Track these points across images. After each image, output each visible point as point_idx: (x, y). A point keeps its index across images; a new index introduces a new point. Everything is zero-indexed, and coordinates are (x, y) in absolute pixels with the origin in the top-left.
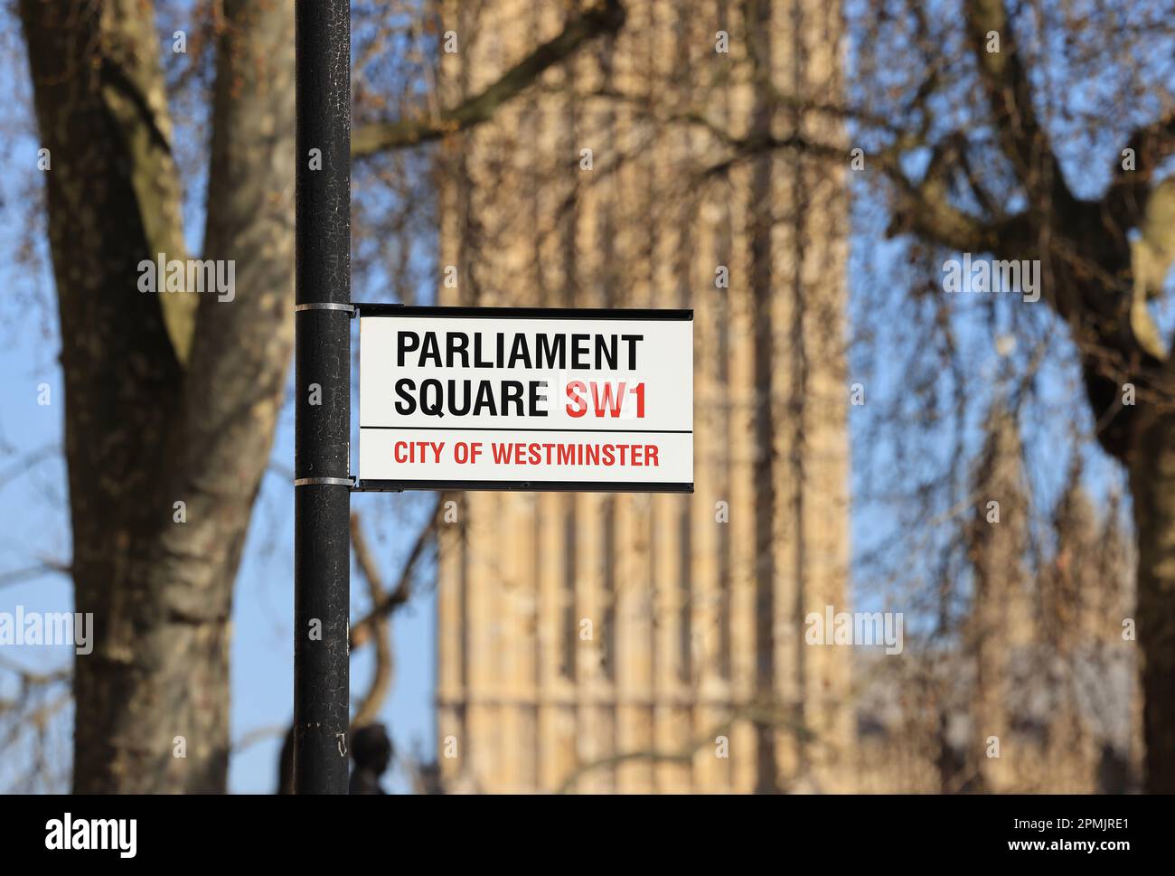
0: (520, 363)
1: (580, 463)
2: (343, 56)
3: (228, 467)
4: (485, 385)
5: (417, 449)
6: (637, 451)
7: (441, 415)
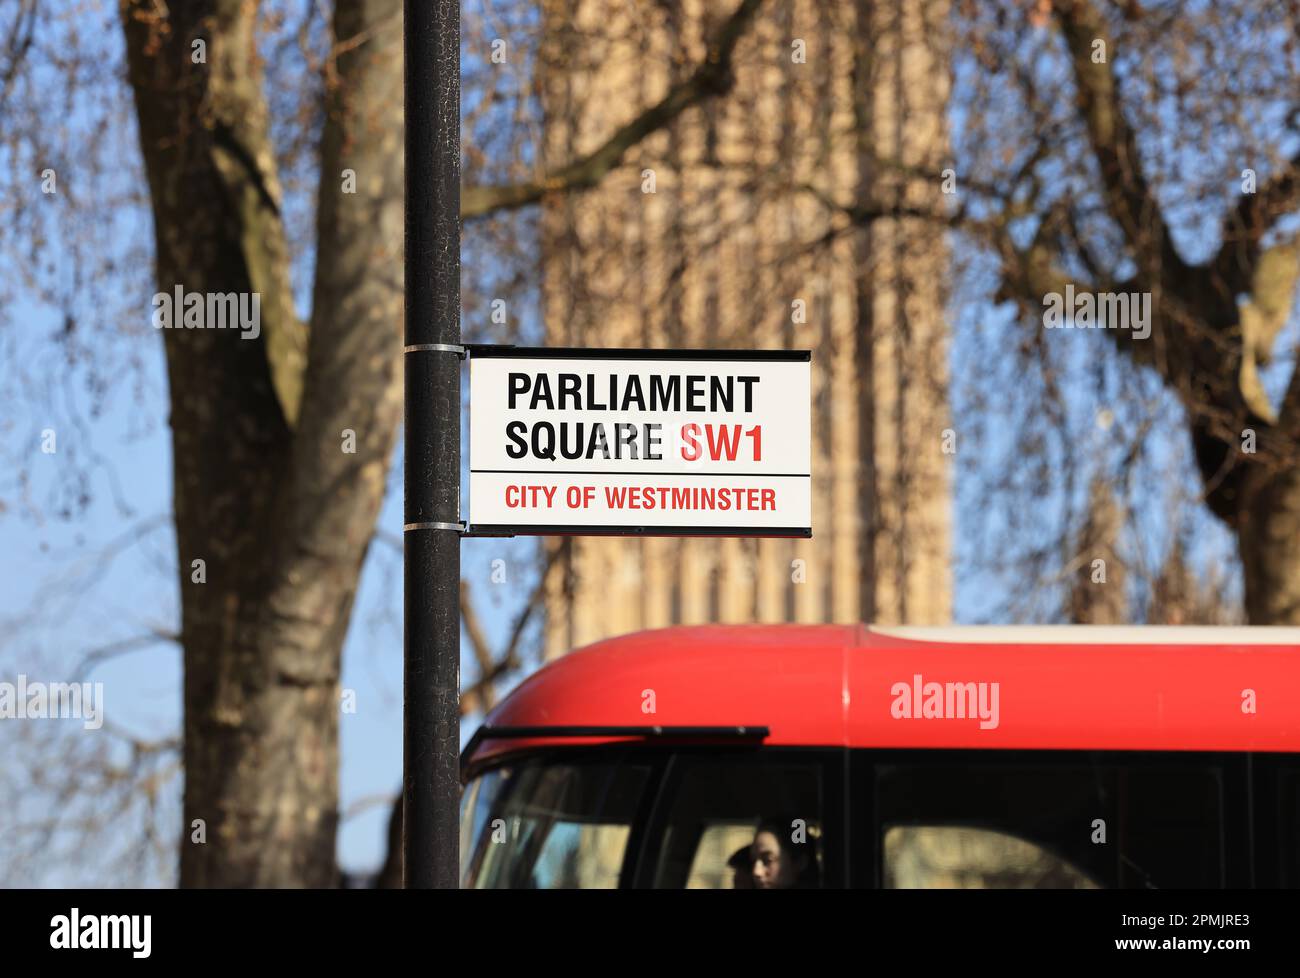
0: (634, 405)
1: (696, 507)
2: (452, 92)
4: (598, 427)
5: (529, 494)
6: (754, 495)
7: (553, 458)
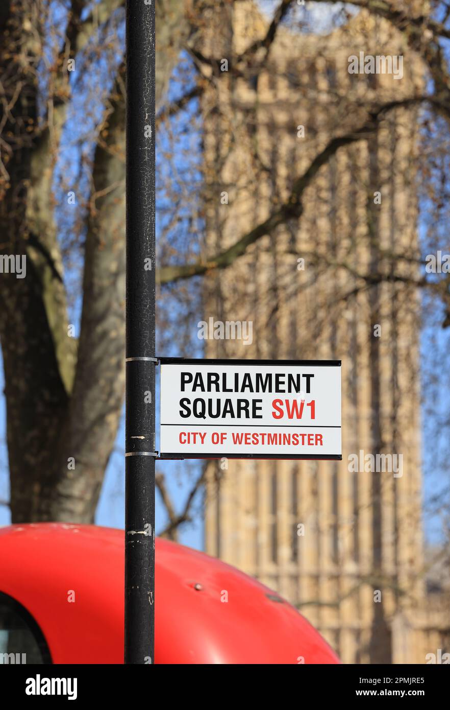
0: (247, 389)
1: (280, 444)
2: (151, 224)
3: (93, 449)
4: (228, 401)
5: (192, 437)
6: (311, 437)
7: (205, 418)
